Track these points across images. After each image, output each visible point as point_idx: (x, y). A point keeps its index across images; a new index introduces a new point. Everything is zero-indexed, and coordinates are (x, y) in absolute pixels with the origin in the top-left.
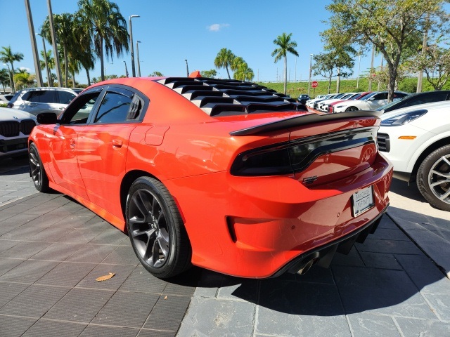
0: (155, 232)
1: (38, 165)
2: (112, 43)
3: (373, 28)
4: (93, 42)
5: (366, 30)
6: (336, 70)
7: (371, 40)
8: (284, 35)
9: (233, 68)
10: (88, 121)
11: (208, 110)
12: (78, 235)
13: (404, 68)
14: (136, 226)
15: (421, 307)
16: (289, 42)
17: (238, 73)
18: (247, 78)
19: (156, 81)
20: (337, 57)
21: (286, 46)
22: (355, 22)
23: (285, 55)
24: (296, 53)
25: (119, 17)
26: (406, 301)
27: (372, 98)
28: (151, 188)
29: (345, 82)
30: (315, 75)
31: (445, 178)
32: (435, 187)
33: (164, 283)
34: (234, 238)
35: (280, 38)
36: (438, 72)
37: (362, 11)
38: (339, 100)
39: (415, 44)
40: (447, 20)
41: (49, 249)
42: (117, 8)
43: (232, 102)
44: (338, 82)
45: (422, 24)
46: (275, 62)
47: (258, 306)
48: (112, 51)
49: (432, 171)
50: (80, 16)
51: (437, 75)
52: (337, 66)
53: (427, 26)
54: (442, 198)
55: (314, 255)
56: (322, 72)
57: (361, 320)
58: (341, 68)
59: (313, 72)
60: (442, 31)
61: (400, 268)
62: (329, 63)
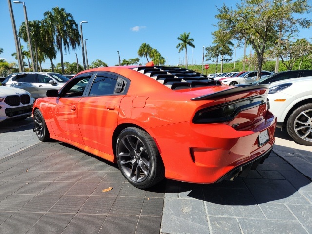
0: (136, 161)
1: (40, 124)
2: (68, 40)
3: (247, 29)
4: (55, 40)
5: (242, 31)
6: (220, 57)
7: (245, 37)
8: (185, 34)
9: (151, 57)
10: (84, 94)
11: (169, 86)
12: (78, 167)
13: (266, 55)
14: (123, 158)
15: (300, 199)
16: (189, 38)
17: (154, 60)
18: (161, 63)
19: (131, 69)
20: (221, 49)
21: (186, 41)
22: (235, 26)
23: (186, 47)
24: (193, 46)
25: (73, 22)
26: (291, 196)
27: (246, 75)
28: (136, 134)
29: (226, 65)
30: (206, 60)
31: (304, 125)
32: (298, 131)
33: (144, 191)
34: (194, 160)
35: (182, 36)
36: (289, 58)
37: (239, 18)
38: (224, 77)
39: (273, 39)
40: (295, 23)
41: (64, 175)
42: (71, 16)
43: (181, 81)
44: (222, 65)
45: (279, 26)
46: (179, 52)
47: (205, 202)
48: (68, 46)
49: (296, 121)
50: (46, 22)
51: (288, 59)
52: (221, 54)
53: (281, 27)
54: (303, 137)
55: (239, 170)
56: (212, 59)
57: (267, 207)
58: (224, 56)
59: (205, 58)
60: (292, 31)
61: (283, 178)
62: (216, 52)
